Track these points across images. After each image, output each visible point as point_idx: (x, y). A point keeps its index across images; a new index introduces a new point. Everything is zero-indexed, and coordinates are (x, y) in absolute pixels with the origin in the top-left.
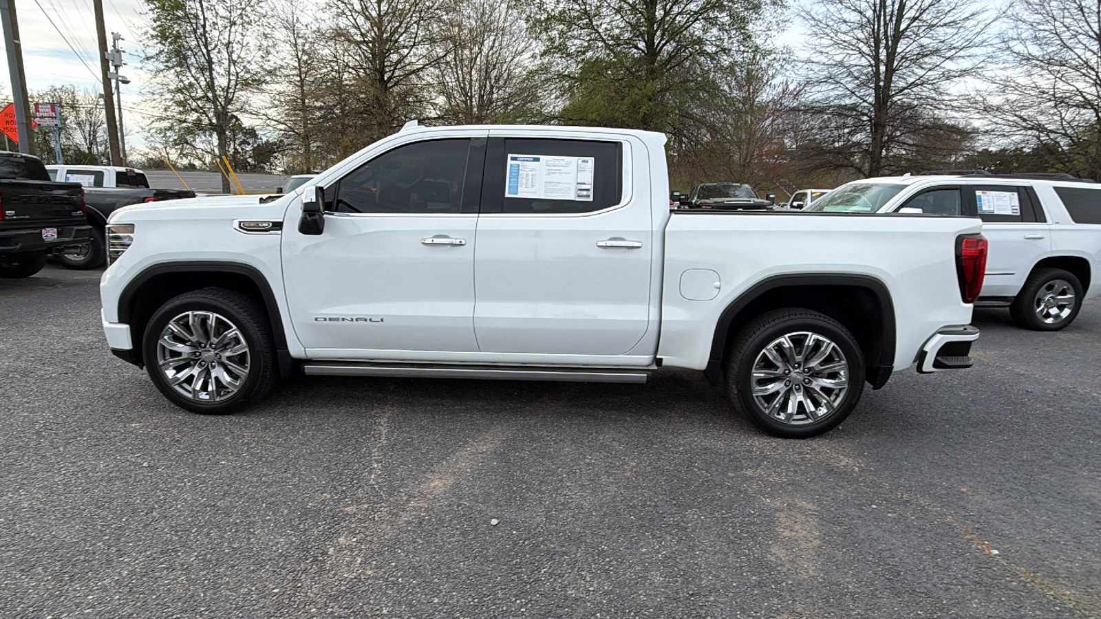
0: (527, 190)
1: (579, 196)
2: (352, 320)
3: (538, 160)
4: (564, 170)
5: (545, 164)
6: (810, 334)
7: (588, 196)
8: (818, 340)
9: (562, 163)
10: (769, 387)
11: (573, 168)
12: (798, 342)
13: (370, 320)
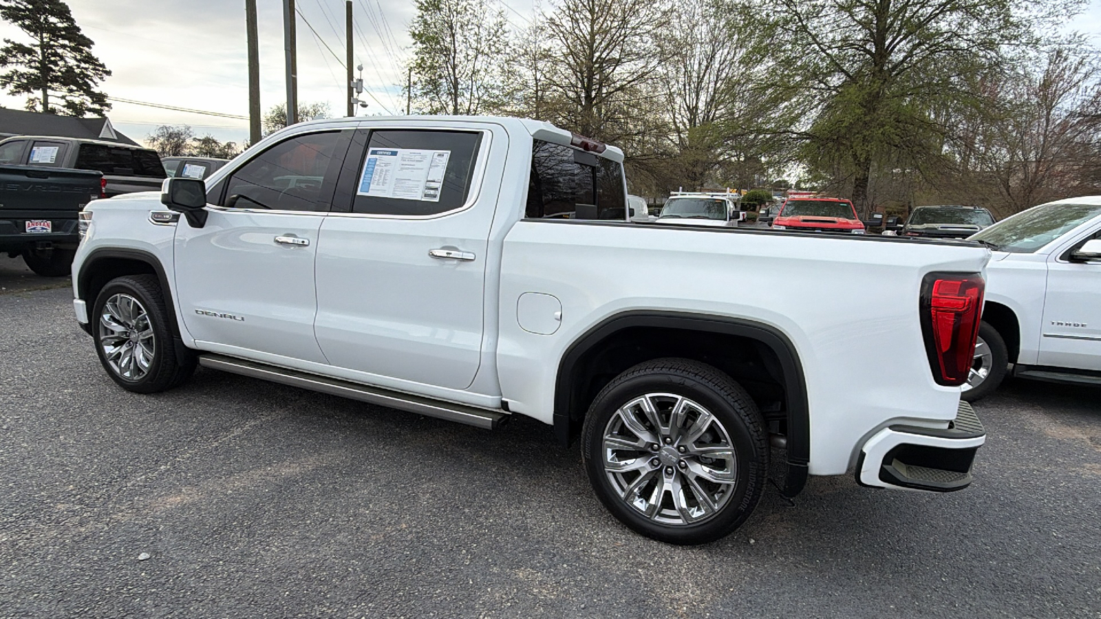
0: (378, 187)
1: (426, 196)
2: (221, 316)
3: (394, 154)
4: (418, 165)
5: (400, 159)
6: (680, 397)
7: (435, 196)
8: (691, 407)
9: (418, 158)
10: (629, 462)
11: (426, 164)
12: (664, 406)
13: (234, 317)
